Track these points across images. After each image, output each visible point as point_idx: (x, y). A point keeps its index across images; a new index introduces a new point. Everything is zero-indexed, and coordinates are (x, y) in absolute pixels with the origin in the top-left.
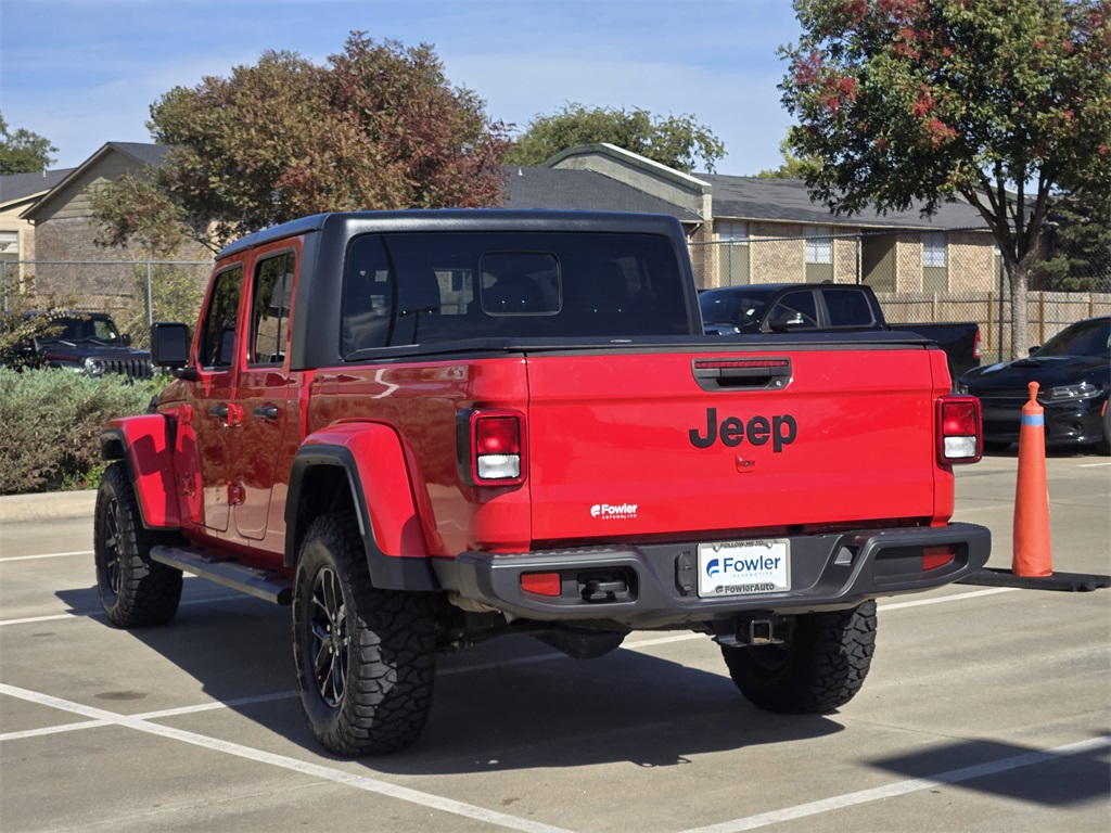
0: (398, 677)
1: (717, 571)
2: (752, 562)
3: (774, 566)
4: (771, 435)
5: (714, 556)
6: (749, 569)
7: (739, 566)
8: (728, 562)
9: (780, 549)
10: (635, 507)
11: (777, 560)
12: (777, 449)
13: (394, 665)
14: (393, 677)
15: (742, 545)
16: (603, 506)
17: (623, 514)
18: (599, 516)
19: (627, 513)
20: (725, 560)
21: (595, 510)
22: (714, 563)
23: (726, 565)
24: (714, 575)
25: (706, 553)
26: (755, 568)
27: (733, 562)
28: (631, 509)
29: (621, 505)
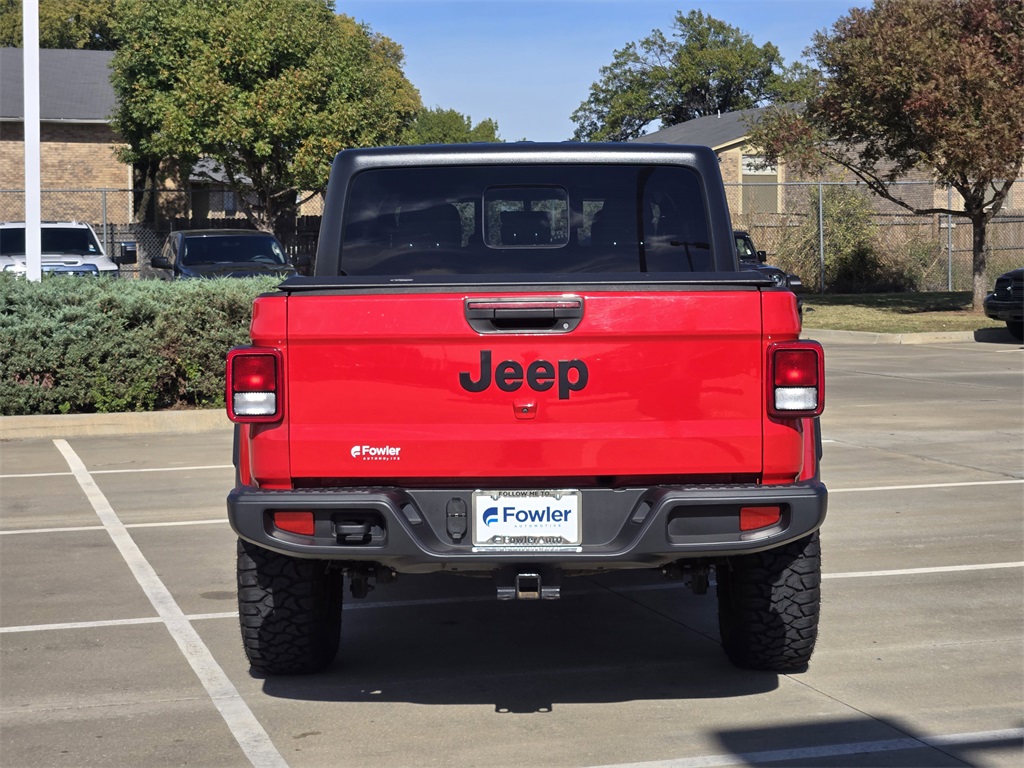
0: (274, 602)
1: (496, 520)
2: (537, 512)
3: (563, 518)
4: (556, 381)
5: (493, 504)
6: (533, 519)
7: (522, 516)
8: (508, 512)
9: (569, 501)
10: (398, 449)
11: (567, 513)
12: (564, 396)
13: (270, 590)
14: (270, 601)
15: (524, 495)
16: (364, 447)
17: (385, 455)
18: (360, 457)
19: (389, 456)
20: (505, 509)
21: (355, 451)
22: (493, 511)
23: (506, 515)
24: (491, 523)
25: (482, 501)
27: (515, 512)
28: (394, 451)
29: (384, 447)
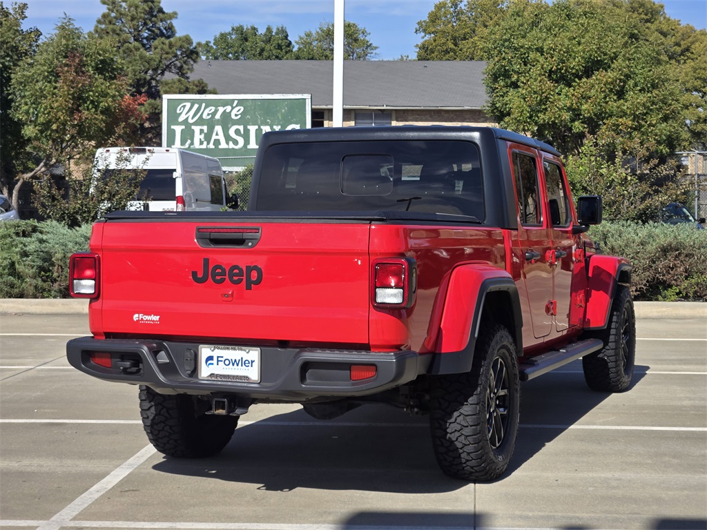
1: (212, 364)
2: (235, 360)
3: (250, 365)
4: (244, 278)
5: (211, 354)
6: (233, 365)
7: (227, 362)
8: (220, 359)
9: (254, 354)
10: (159, 317)
11: (252, 362)
12: (249, 288)
15: (228, 349)
16: (141, 315)
17: (151, 321)
18: (138, 321)
19: (154, 321)
20: (218, 357)
21: (136, 317)
22: (210, 358)
23: (218, 361)
24: (210, 366)
25: (205, 351)
26: (238, 365)
27: (223, 359)
28: (156, 318)
29: (151, 315)
